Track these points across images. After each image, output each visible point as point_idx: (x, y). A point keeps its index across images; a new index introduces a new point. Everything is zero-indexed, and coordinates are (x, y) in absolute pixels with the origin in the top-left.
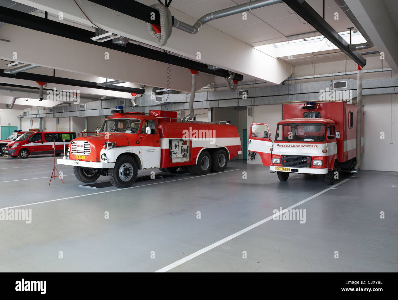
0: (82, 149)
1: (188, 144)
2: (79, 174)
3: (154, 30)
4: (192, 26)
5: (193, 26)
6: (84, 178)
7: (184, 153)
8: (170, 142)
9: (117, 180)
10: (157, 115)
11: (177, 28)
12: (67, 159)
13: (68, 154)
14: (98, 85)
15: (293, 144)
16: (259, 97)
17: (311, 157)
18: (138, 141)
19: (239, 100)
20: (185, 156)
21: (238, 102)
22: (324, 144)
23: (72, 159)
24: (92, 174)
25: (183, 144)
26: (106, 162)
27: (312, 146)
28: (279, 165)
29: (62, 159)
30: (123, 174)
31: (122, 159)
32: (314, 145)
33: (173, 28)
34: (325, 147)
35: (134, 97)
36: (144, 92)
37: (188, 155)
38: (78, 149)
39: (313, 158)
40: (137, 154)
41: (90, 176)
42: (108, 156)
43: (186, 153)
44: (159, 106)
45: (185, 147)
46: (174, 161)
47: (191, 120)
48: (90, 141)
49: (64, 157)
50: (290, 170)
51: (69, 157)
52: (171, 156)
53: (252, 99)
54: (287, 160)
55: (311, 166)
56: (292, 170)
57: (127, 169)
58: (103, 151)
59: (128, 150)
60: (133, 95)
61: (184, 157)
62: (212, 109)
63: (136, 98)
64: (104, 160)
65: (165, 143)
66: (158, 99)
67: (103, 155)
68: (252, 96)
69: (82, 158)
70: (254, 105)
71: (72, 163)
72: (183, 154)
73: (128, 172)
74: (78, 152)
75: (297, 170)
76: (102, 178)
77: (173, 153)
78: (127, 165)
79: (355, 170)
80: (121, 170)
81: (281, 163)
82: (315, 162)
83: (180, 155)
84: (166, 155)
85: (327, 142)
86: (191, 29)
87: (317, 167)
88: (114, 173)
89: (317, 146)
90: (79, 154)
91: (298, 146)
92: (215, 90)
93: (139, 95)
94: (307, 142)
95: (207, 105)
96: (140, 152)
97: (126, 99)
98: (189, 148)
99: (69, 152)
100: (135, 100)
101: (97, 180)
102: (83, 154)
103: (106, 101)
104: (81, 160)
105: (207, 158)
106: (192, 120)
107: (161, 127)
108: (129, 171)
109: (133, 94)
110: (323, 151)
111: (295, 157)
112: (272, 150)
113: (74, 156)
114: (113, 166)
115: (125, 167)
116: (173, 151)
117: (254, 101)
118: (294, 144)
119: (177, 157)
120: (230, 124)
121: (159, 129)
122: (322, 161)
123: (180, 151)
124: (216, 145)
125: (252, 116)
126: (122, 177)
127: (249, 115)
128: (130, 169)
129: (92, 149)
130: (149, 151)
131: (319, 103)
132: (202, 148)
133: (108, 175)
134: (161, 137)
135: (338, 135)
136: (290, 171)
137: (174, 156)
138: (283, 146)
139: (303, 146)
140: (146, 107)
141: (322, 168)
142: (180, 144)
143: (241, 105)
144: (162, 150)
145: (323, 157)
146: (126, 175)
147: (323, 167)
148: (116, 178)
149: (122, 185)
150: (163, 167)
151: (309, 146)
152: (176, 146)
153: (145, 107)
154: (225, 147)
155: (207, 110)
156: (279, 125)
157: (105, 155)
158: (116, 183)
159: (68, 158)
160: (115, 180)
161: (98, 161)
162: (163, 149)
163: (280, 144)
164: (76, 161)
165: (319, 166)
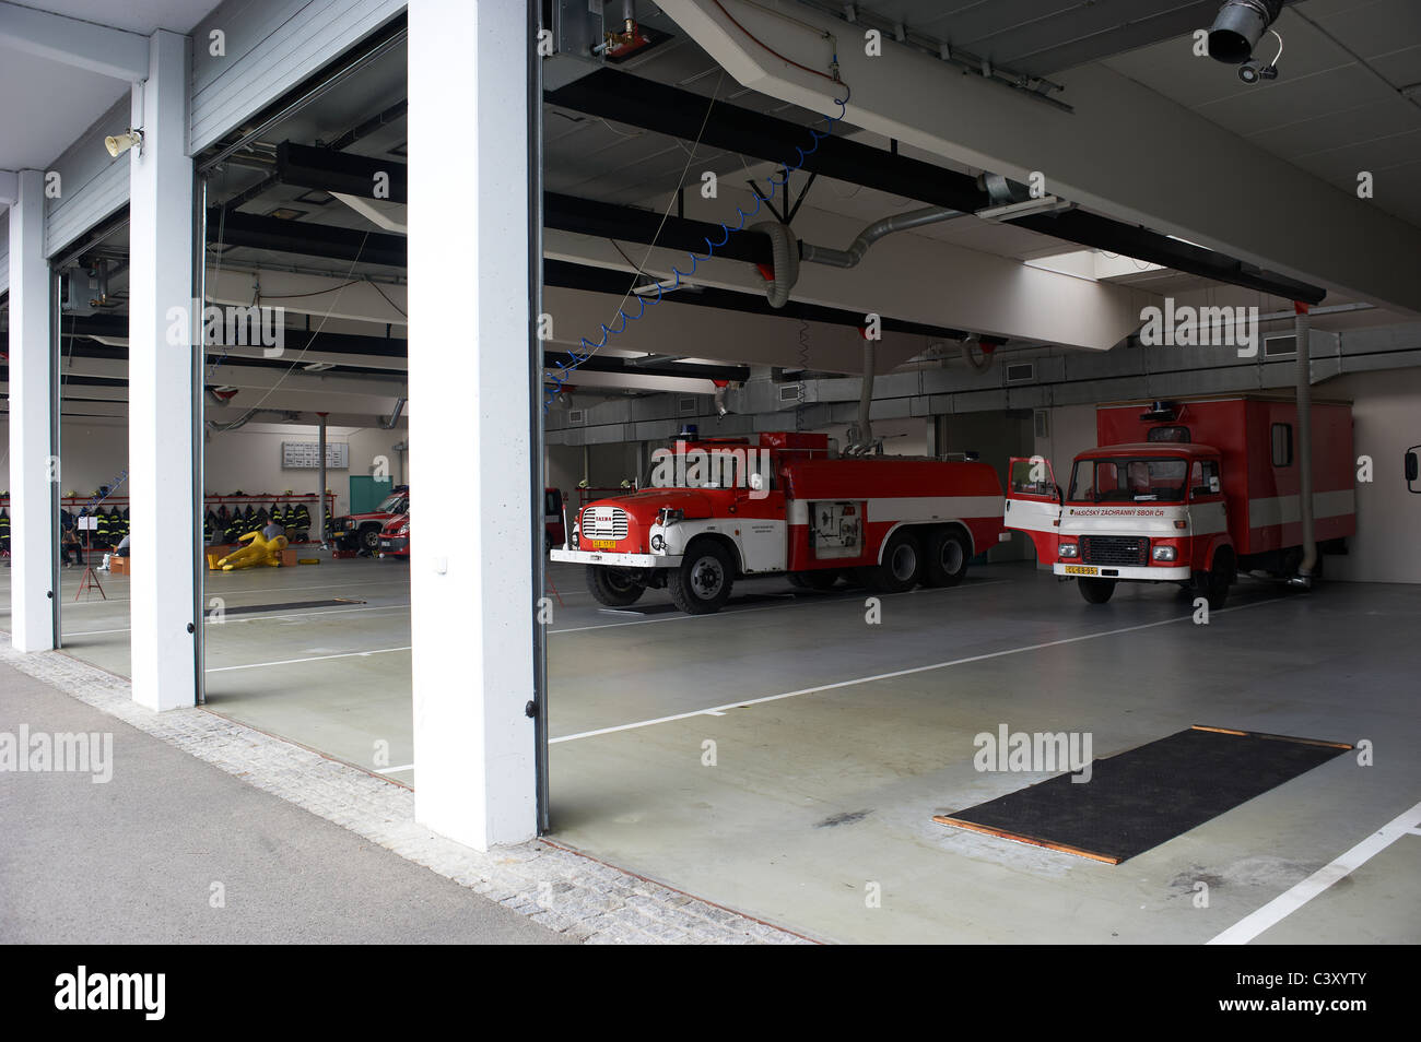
0: (609, 525)
1: (858, 513)
2: (597, 586)
3: (761, 274)
4: (845, 250)
5: (849, 252)
6: (608, 595)
7: (848, 535)
8: (812, 509)
9: (687, 596)
10: (778, 442)
11: (812, 261)
12: (571, 549)
13: (575, 538)
14: (626, 363)
15: (1105, 508)
16: (1062, 383)
17: (1148, 538)
18: (734, 506)
19: (1011, 390)
20: (849, 544)
21: (1008, 399)
22: (1178, 508)
23: (582, 550)
24: (626, 585)
25: (844, 514)
26: (662, 553)
27: (1151, 513)
28: (1074, 560)
29: (561, 549)
30: (700, 581)
31: (696, 548)
32: (1154, 509)
33: (802, 263)
34: (1184, 514)
35: (721, 389)
36: (748, 377)
37: (859, 540)
38: (599, 525)
39: (1152, 542)
40: (732, 535)
41: (622, 590)
42: (666, 539)
43: (851, 535)
44: (790, 412)
45: (849, 520)
46: (822, 555)
47: (869, 451)
48: (626, 508)
49: (566, 546)
50: (1100, 572)
51: (578, 545)
52: (815, 542)
53: (1045, 387)
54: (1095, 548)
55: (1148, 561)
56: (1104, 572)
57: (707, 572)
58: (655, 530)
59: (713, 528)
60: (718, 386)
61: (846, 546)
62: (937, 419)
63: (726, 391)
64: (659, 549)
65: (799, 512)
66: (787, 394)
67: (657, 539)
68: (1042, 381)
69: (609, 546)
70: (1052, 406)
71: (584, 557)
72: (844, 540)
73: (711, 578)
74: (600, 532)
75: (1116, 573)
76: (650, 595)
77: (817, 535)
78: (710, 562)
79: (1300, 577)
80: (696, 573)
81: (1078, 555)
82: (1158, 552)
83: (836, 542)
84: (801, 540)
85: (1191, 502)
86: (843, 259)
87: (1162, 562)
88: (680, 578)
89: (1162, 513)
90: (598, 537)
91: (1117, 512)
92: (945, 366)
93: (733, 384)
94: (1140, 503)
95: (921, 407)
96: (737, 533)
97: (699, 396)
98: (859, 524)
99: (577, 533)
100: (725, 399)
101: (640, 600)
102: (611, 537)
103: (644, 399)
104: (606, 550)
105: (909, 547)
106: (873, 452)
107: (787, 472)
108: (714, 577)
109: (720, 383)
110: (1177, 524)
111: (1111, 540)
112: (1057, 523)
113: (590, 541)
114: (678, 563)
115: (705, 567)
116: (819, 531)
117: (1051, 395)
118: (1109, 508)
119: (829, 547)
120: (978, 461)
121: (782, 476)
122: (1174, 548)
123: (836, 530)
124: (935, 517)
125: (1048, 436)
126: (698, 588)
127: (1040, 433)
128: (715, 570)
129: (631, 525)
130: (758, 530)
131: (1186, 405)
132: (893, 523)
133: (666, 586)
134: (789, 497)
135: (1215, 484)
136: (1100, 575)
137: (820, 542)
138: (1084, 513)
139: (1129, 513)
140: (755, 418)
141: (1175, 566)
142: (837, 512)
143: (1014, 406)
144: (791, 528)
145: (1178, 538)
146: (707, 584)
147: (1177, 562)
148: (685, 591)
149: (699, 606)
150: (792, 569)
151: (1143, 513)
152: (825, 518)
153: (752, 415)
154: (958, 521)
155: (923, 420)
156: (1077, 461)
157: (660, 537)
158: (685, 601)
159: (574, 548)
160: (683, 596)
161: (646, 551)
162: (794, 526)
163: (1076, 509)
164: (596, 553)
165: (1168, 560)
